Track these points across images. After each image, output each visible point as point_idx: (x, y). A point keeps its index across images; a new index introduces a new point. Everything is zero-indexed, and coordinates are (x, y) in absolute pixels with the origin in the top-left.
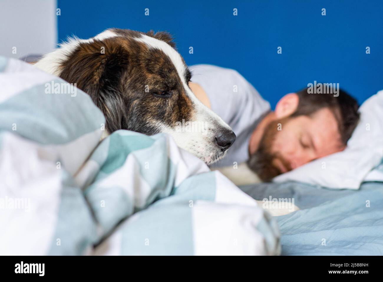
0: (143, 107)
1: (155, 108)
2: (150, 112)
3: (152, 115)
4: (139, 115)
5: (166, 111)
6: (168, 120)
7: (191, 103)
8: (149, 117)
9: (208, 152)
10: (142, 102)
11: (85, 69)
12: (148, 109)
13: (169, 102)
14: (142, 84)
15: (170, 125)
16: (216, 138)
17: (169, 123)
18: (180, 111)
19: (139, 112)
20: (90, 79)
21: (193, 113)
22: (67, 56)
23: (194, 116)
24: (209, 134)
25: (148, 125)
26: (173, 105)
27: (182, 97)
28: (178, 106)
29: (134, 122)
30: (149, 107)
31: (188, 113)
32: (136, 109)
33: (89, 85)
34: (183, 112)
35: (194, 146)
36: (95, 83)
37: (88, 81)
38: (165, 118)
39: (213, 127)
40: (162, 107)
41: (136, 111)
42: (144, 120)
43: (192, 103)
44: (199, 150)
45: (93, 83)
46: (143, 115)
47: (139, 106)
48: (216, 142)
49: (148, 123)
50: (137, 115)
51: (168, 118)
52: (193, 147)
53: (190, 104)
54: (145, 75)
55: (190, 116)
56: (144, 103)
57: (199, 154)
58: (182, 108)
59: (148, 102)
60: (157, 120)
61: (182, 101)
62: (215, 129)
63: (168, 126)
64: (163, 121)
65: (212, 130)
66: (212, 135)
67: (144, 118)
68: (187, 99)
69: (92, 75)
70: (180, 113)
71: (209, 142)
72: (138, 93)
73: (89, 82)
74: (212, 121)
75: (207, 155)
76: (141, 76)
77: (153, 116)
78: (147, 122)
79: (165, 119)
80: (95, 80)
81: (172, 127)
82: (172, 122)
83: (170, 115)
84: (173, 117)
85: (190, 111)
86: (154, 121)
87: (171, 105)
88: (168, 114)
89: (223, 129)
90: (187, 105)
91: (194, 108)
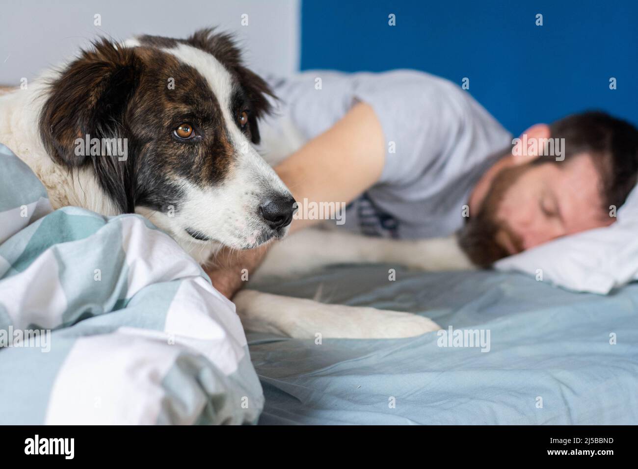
0: (158, 155)
1: (175, 157)
2: (170, 162)
3: (173, 168)
4: (153, 167)
5: (194, 162)
6: (195, 177)
7: (233, 151)
8: (169, 170)
9: (250, 228)
10: (157, 146)
11: (78, 85)
12: (166, 158)
13: (199, 148)
14: (157, 118)
15: (198, 184)
16: (260, 208)
17: (197, 180)
18: (214, 164)
19: (154, 161)
20: (83, 102)
21: (231, 167)
22: (61, 73)
23: (233, 173)
24: (251, 200)
25: (168, 183)
26: (205, 153)
27: (220, 142)
28: (212, 154)
29: (147, 177)
30: (167, 156)
31: (224, 168)
32: (150, 156)
33: (81, 109)
34: (218, 164)
35: (230, 218)
36: (90, 107)
37: (81, 104)
38: (191, 173)
39: (258, 190)
40: (188, 157)
41: (149, 161)
42: (162, 174)
43: (235, 152)
44: (238, 224)
45: (87, 106)
46: (161, 166)
47: (154, 153)
48: (261, 213)
49: (167, 180)
50: (152, 166)
51: (195, 173)
52: (229, 220)
53: (230, 153)
54: (163, 104)
55: (227, 171)
56: (159, 149)
57: (237, 232)
58: (216, 159)
59: (165, 147)
60: (181, 175)
61: (218, 147)
62: (260, 194)
63: (195, 185)
64: (188, 178)
65: (257, 195)
66: (256, 202)
67: (162, 171)
68: (228, 146)
69: (86, 95)
70: (214, 167)
71: (251, 213)
72: (151, 131)
73: (81, 106)
74: (258, 182)
75: (250, 234)
76: (156, 104)
77: (176, 169)
78: (167, 178)
79: (192, 175)
80: (90, 103)
81: (201, 186)
82: (201, 180)
83: (198, 169)
84: (204, 172)
85: (228, 164)
86: (177, 178)
87: (202, 154)
88: (197, 167)
89: (272, 194)
90: (225, 155)
91: (235, 160)
